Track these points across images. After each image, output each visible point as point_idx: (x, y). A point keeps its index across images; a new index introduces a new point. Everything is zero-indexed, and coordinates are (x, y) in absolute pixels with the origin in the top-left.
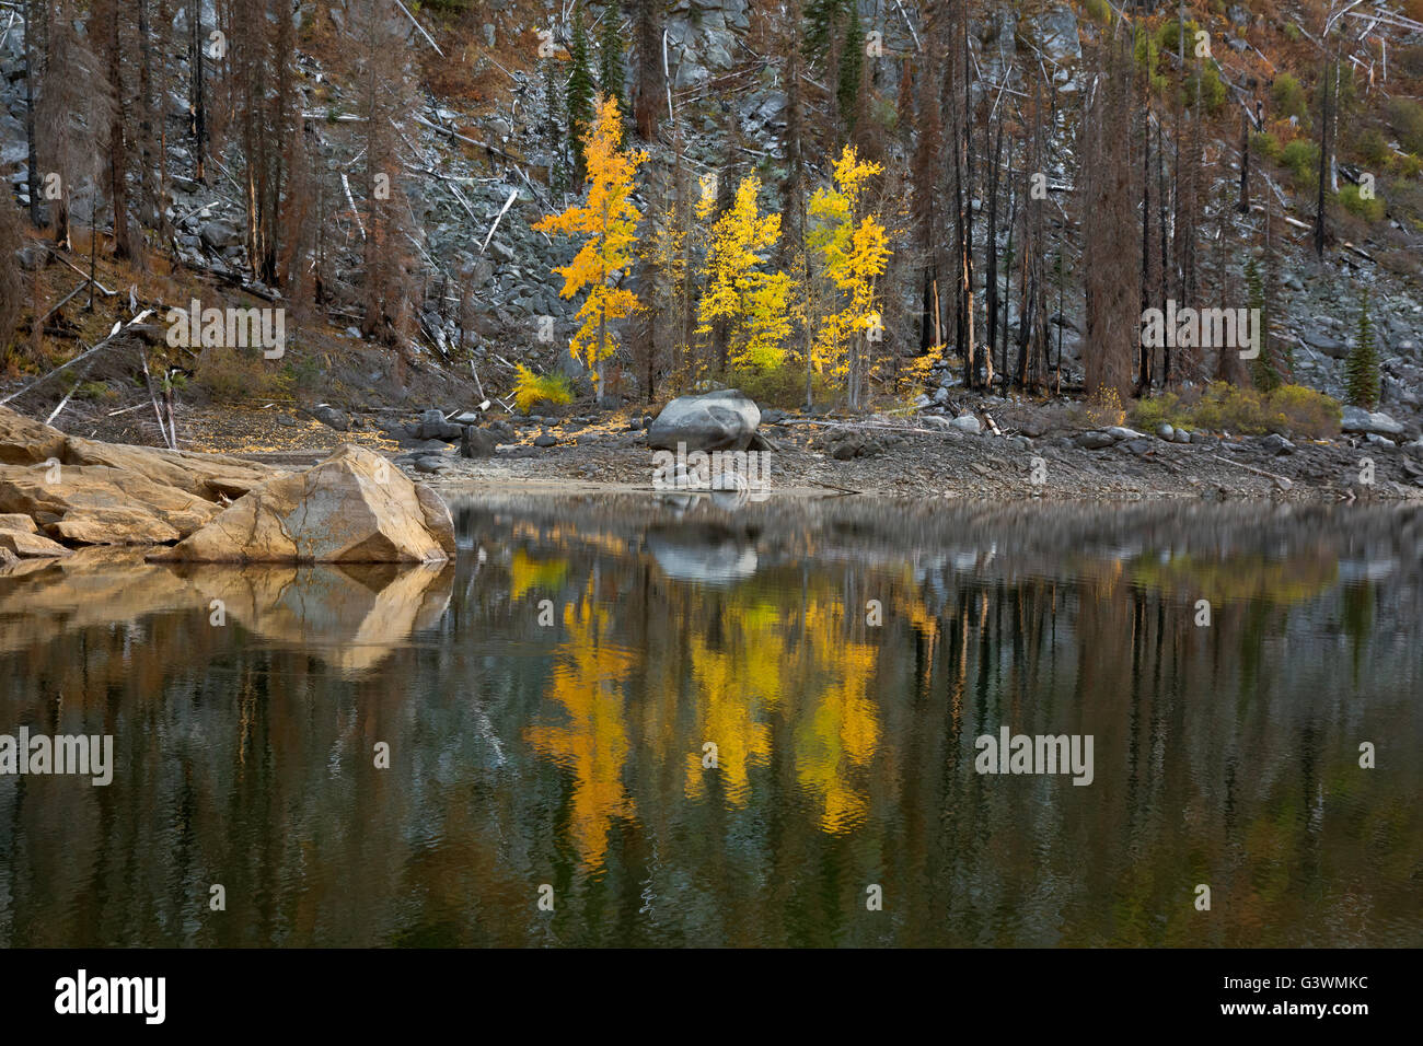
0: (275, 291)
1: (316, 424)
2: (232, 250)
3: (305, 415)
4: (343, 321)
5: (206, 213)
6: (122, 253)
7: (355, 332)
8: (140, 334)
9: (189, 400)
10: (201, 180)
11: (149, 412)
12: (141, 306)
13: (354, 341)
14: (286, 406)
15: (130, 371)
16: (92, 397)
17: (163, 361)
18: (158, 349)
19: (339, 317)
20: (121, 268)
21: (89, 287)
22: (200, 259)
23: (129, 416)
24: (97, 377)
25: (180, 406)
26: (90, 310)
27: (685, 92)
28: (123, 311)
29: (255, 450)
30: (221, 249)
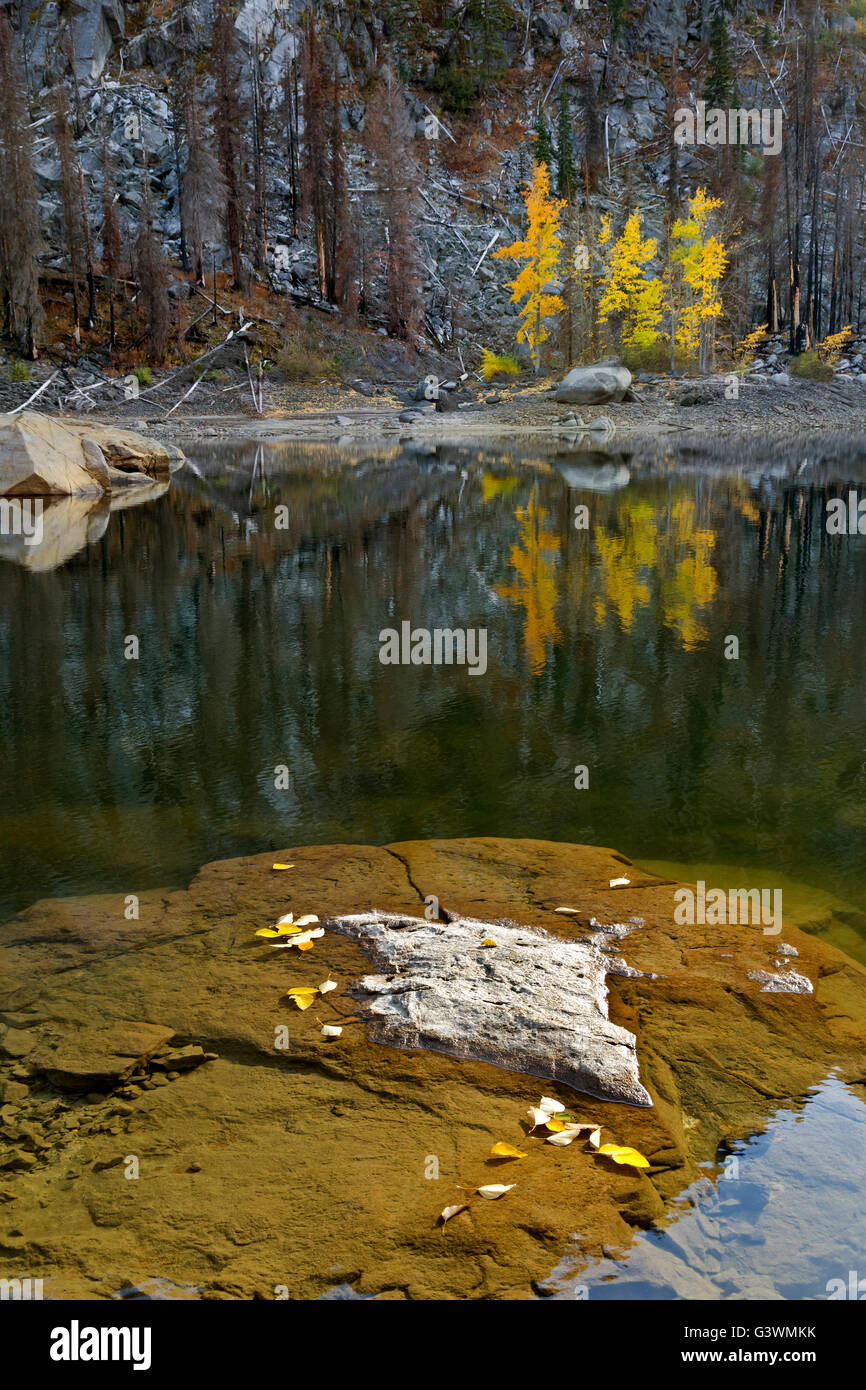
0: (336, 307)
1: (353, 393)
2: (311, 281)
3: (346, 387)
4: (377, 324)
5: (296, 257)
6: (237, 286)
7: (383, 331)
8: (244, 338)
9: (273, 380)
10: (295, 236)
11: (247, 389)
12: (247, 320)
13: (383, 338)
14: (334, 381)
15: (237, 362)
16: (213, 380)
17: (259, 355)
18: (256, 348)
19: (374, 322)
20: (236, 296)
21: (214, 311)
22: (290, 288)
23: (235, 391)
24: (216, 367)
25: (267, 383)
26: (215, 324)
27: (620, 158)
28: (235, 323)
29: (311, 411)
30: (304, 281)
